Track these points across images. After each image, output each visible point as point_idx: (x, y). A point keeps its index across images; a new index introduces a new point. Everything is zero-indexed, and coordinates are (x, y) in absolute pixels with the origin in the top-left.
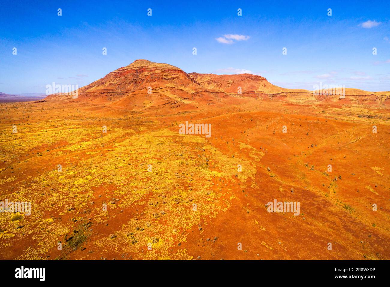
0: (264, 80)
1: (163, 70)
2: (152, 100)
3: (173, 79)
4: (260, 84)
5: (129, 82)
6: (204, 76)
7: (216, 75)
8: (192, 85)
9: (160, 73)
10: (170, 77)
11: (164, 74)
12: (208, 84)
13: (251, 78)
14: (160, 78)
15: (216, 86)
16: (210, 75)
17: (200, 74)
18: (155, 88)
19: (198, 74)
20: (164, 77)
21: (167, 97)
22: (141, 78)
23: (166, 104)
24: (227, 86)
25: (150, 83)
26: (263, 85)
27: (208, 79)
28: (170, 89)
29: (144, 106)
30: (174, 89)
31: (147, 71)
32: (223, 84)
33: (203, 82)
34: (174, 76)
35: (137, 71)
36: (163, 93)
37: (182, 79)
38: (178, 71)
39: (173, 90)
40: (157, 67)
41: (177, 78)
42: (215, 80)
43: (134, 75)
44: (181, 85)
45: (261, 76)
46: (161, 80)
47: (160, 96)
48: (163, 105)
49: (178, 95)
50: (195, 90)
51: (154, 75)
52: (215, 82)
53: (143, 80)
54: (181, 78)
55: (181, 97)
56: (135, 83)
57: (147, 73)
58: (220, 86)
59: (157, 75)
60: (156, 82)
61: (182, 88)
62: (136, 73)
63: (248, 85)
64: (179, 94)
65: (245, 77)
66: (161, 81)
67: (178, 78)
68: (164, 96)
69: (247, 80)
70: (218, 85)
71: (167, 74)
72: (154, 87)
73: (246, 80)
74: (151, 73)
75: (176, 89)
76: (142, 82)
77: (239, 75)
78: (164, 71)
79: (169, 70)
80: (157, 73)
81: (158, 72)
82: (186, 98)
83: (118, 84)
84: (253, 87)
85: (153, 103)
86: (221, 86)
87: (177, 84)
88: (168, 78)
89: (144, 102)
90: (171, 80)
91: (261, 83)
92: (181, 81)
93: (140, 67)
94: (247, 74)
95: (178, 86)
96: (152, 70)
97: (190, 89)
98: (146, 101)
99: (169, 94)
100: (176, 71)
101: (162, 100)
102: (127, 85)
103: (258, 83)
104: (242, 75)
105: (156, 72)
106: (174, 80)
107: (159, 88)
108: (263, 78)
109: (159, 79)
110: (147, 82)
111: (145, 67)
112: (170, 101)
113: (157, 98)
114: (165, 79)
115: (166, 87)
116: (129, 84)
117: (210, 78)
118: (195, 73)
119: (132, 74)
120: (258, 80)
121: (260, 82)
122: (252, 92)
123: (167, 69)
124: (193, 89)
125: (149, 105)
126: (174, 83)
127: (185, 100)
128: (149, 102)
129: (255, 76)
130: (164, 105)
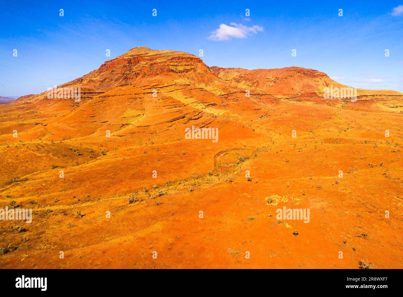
0: (323, 75)
1: (170, 58)
2: (143, 109)
3: (187, 72)
4: (318, 81)
5: (116, 77)
6: (229, 71)
7: (246, 70)
8: (218, 82)
9: (165, 62)
10: (181, 68)
11: (172, 64)
12: (236, 83)
13: (304, 74)
14: (166, 70)
15: (250, 84)
16: (237, 70)
17: (224, 69)
18: (156, 85)
19: (220, 69)
20: (171, 68)
21: (176, 104)
22: (134, 71)
23: (174, 120)
24: (268, 85)
25: (148, 78)
26: (325, 84)
27: (235, 75)
28: (182, 87)
29: (123, 125)
30: (189, 87)
31: (144, 60)
32: (260, 82)
33: (228, 79)
34: (188, 68)
35: (129, 62)
36: (170, 95)
37: (201, 73)
38: (193, 60)
39: (187, 90)
40: (160, 55)
41: (192, 71)
42: (247, 77)
43: (125, 66)
44: (199, 82)
45: (318, 71)
46: (166, 73)
47: (161, 101)
48: (168, 122)
49: (197, 99)
50: (224, 89)
51: (155, 65)
52: (246, 80)
53: (137, 75)
54: (199, 71)
55: (203, 102)
56: (126, 78)
57: (145, 63)
58: (256, 84)
59: (160, 65)
60: (158, 76)
61: (202, 85)
62: (128, 65)
63: (301, 84)
64: (198, 97)
65: (293, 72)
66: (166, 75)
67: (195, 71)
68: (171, 101)
69: (298, 75)
70: (253, 84)
71: (176, 64)
72: (154, 84)
73: (296, 76)
74: (151, 62)
75: (193, 87)
76: (136, 77)
77: (282, 69)
78: (172, 59)
79: (179, 58)
80: (160, 61)
81: (162, 61)
82: (212, 105)
83: (100, 81)
84: (309, 86)
85: (144, 116)
86: (258, 85)
87: (193, 80)
88: (179, 70)
89: (125, 115)
90: (183, 74)
91: (320, 80)
92: (199, 76)
93: (135, 55)
94: (296, 68)
95: (194, 83)
96: (153, 59)
97: (215, 88)
98: (130, 112)
99: (179, 97)
100: (192, 59)
101: (165, 111)
102: (113, 81)
103: (315, 81)
104: (287, 70)
105: (158, 61)
106: (187, 74)
107: (161, 86)
108: (321, 73)
109: (162, 71)
110: (143, 77)
111: (143, 54)
112: (185, 112)
113: (154, 104)
114: (172, 71)
115: (174, 83)
116: (116, 80)
117: (239, 74)
118: (216, 67)
119: (122, 65)
120: (315, 76)
121: (318, 79)
122: (313, 93)
123: (177, 56)
124: (220, 87)
125: (135, 122)
126: (188, 78)
127: (210, 108)
128: (135, 115)
129: (308, 71)
130: (170, 124)
